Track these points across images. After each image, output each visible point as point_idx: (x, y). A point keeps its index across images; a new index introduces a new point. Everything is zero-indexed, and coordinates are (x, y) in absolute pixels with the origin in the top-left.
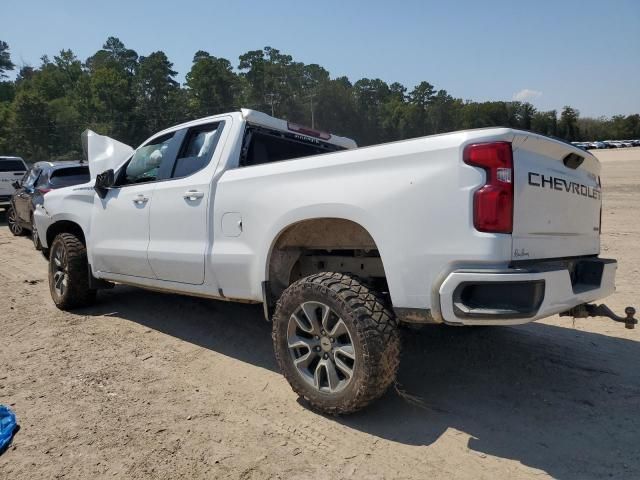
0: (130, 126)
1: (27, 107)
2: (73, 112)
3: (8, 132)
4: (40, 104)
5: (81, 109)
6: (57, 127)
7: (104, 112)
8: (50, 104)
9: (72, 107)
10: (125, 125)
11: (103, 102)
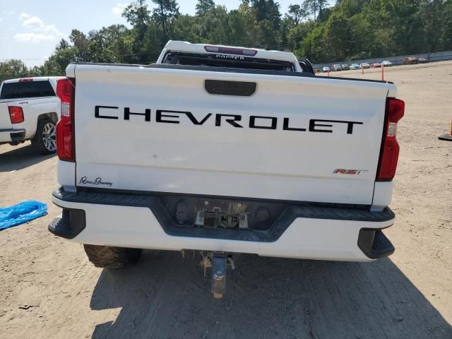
0: (407, 30)
1: (335, 24)
2: (365, 24)
3: (322, 43)
4: (343, 20)
5: (372, 20)
6: (354, 34)
7: (389, 19)
8: (350, 20)
9: (365, 20)
10: (404, 28)
11: (388, 12)
